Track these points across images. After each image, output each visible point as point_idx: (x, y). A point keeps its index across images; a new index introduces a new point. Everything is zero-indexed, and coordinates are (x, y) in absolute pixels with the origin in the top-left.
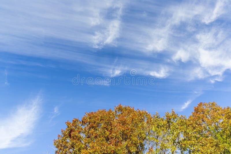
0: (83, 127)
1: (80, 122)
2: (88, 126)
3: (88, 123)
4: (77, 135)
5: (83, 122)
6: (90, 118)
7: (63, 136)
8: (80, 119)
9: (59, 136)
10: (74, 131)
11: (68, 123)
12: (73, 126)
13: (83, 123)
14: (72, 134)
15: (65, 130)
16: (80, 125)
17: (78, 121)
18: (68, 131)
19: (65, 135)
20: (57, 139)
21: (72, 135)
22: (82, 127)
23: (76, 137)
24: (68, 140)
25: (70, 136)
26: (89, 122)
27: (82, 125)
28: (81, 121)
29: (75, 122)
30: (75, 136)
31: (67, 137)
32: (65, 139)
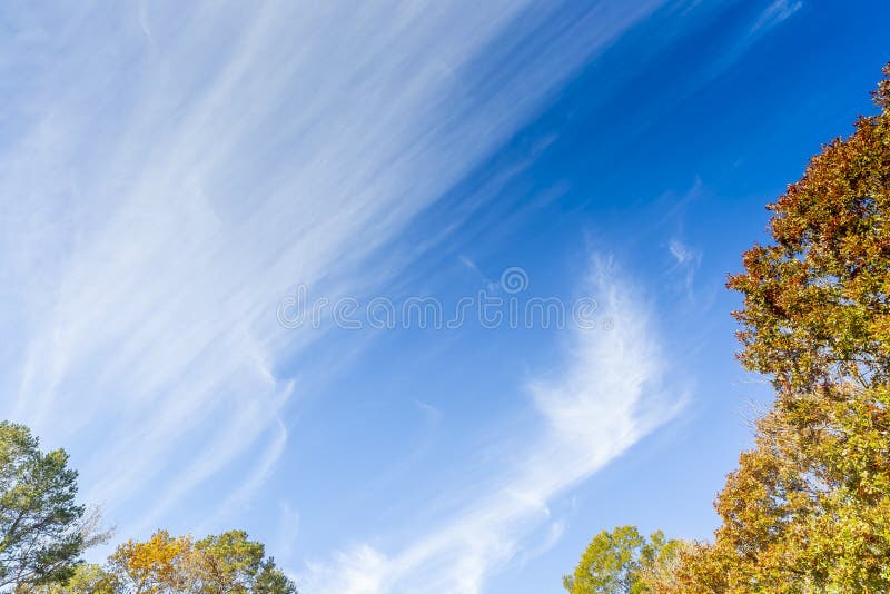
0: (803, 258)
1: (775, 249)
2: (817, 241)
3: (811, 234)
4: (801, 294)
5: (784, 242)
6: (802, 211)
7: (753, 329)
8: (769, 241)
9: (742, 335)
10: (779, 290)
11: (738, 284)
12: (761, 278)
13: (790, 242)
14: (782, 301)
15: (747, 308)
16: (784, 259)
17: (764, 252)
18: (758, 302)
19: (760, 323)
20: (741, 349)
21: (786, 307)
22: (795, 260)
23: (806, 302)
24: (784, 328)
25: (780, 313)
26: (810, 225)
27: (791, 256)
28: (779, 245)
29: (757, 262)
30: (800, 301)
31: (773, 323)
32: (771, 332)
